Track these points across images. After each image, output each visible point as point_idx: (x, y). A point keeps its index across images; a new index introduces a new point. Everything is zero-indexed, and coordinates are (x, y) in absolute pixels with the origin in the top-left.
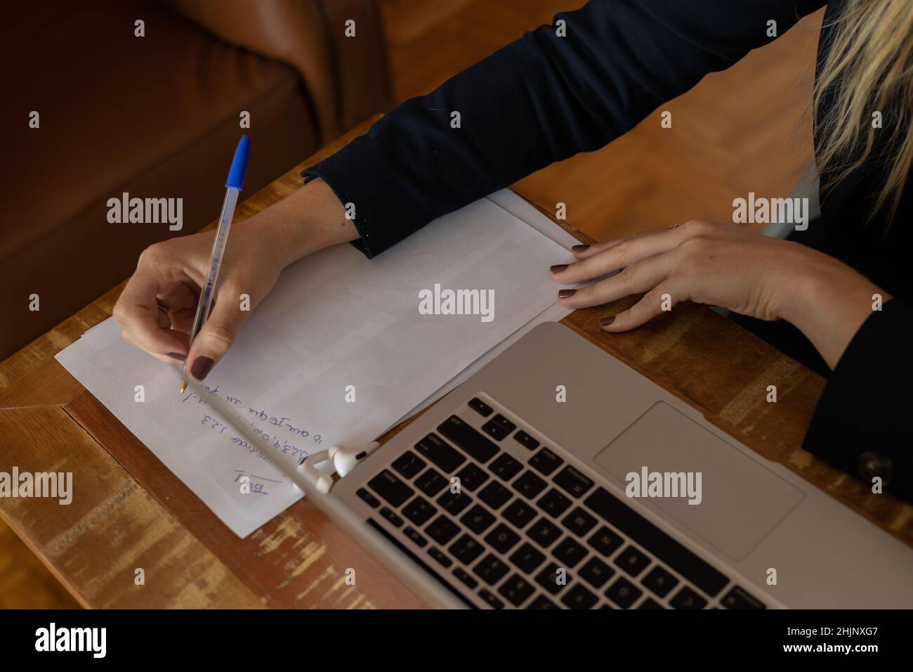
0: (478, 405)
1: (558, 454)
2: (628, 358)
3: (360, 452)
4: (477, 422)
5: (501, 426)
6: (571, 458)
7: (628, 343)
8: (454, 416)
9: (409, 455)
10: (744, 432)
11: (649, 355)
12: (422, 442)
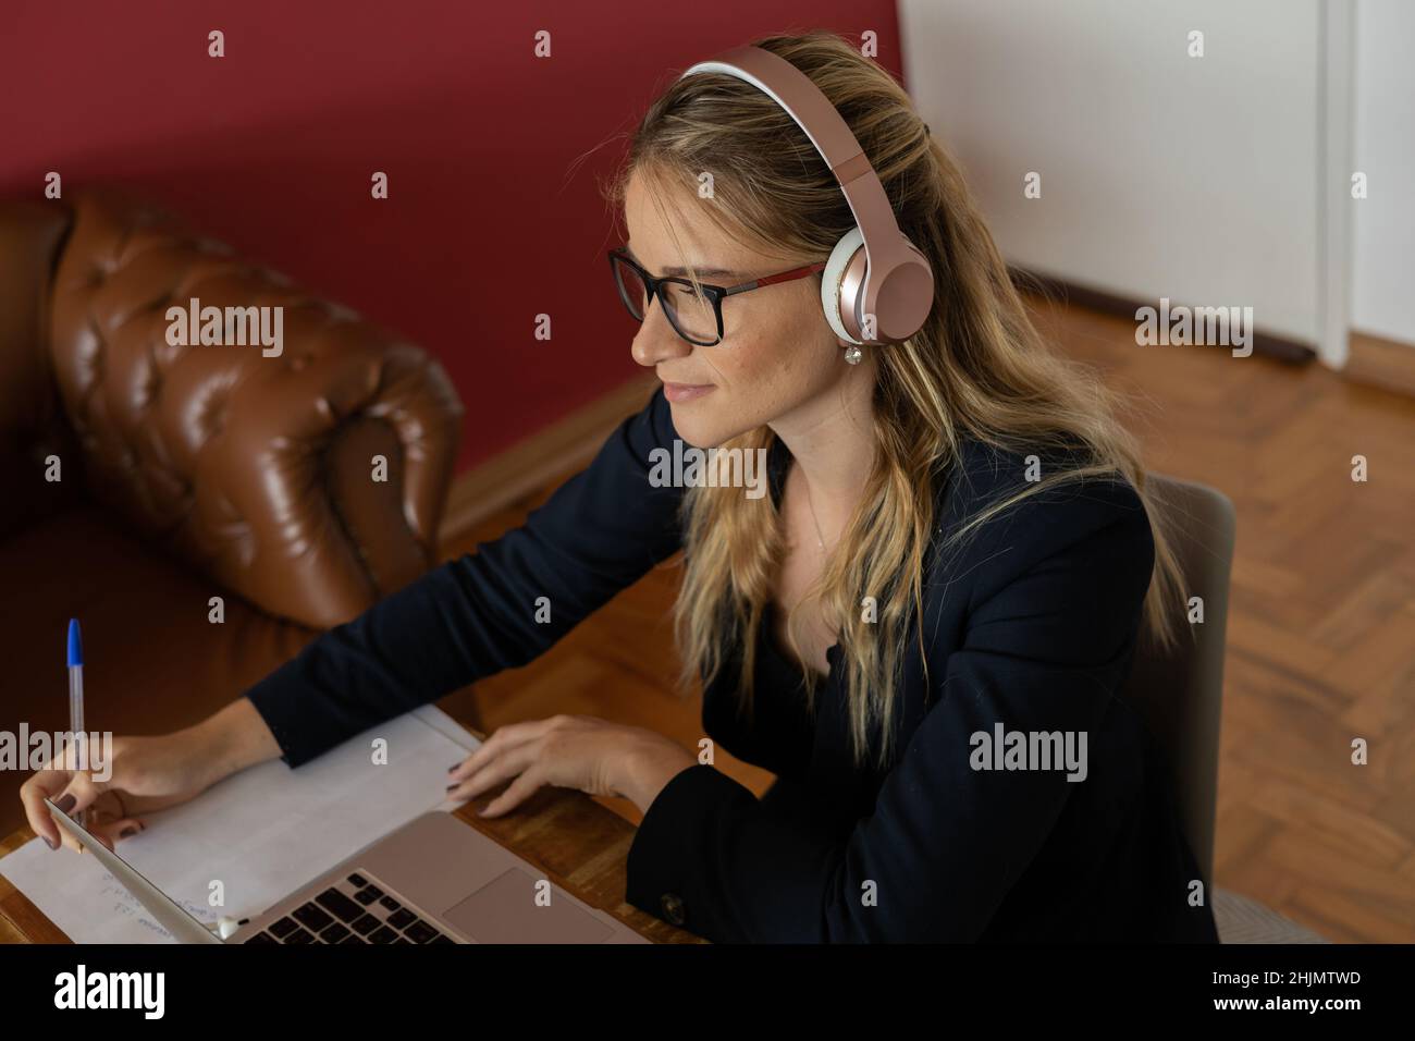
0: (356, 880)
1: (413, 911)
2: (501, 839)
3: (242, 919)
4: (350, 891)
5: (371, 894)
6: (423, 915)
7: (505, 826)
8: (333, 889)
9: (286, 919)
10: (584, 891)
11: (520, 835)
12: (300, 909)
